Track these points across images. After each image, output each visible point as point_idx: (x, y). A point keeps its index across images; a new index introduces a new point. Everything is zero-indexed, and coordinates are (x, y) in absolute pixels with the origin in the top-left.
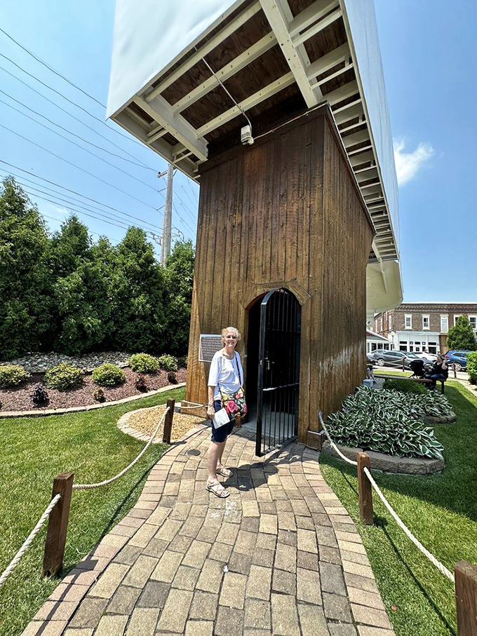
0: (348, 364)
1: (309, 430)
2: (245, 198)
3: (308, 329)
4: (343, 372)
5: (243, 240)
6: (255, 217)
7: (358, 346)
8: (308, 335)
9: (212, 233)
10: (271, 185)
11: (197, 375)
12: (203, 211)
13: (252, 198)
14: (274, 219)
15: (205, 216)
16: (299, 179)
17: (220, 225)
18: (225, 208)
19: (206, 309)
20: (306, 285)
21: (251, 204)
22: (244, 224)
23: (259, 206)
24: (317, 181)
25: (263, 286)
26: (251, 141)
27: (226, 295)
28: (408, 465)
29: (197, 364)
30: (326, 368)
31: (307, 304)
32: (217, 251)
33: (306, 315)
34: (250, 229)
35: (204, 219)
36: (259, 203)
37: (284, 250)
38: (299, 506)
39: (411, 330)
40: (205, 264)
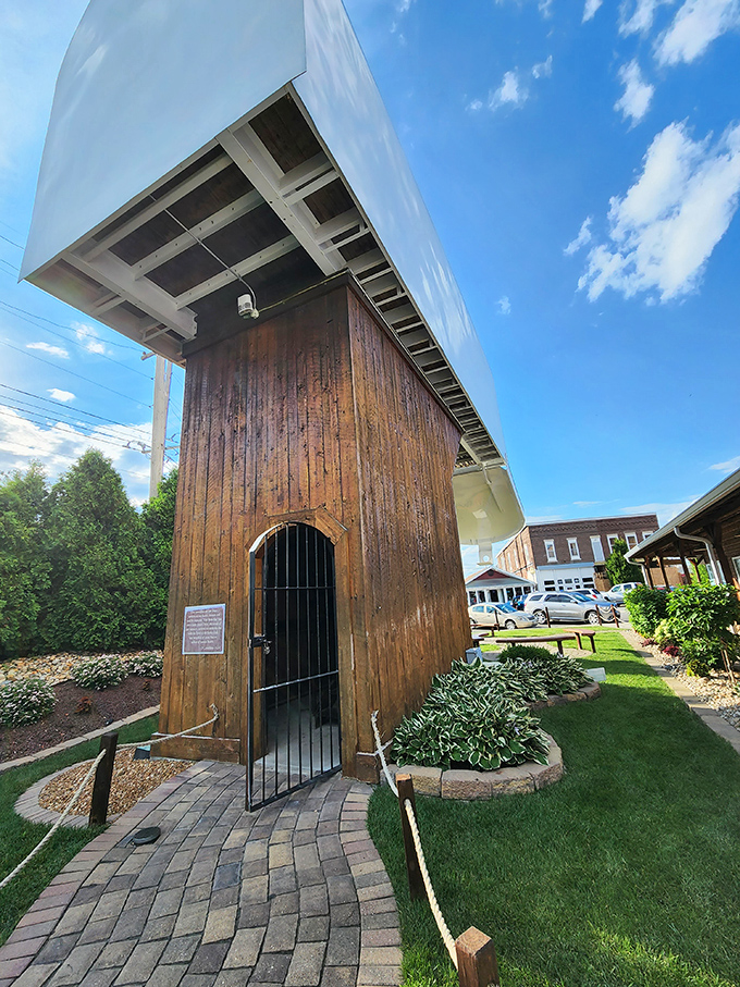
0: (429, 628)
1: (358, 749)
2: (250, 391)
3: (345, 579)
4: (419, 643)
5: (248, 452)
6: (265, 418)
7: (449, 597)
8: (345, 590)
9: (203, 442)
10: (284, 374)
11: (179, 681)
12: (190, 410)
13: (260, 390)
14: (290, 420)
15: (192, 417)
16: (321, 365)
17: (216, 431)
18: (222, 405)
19: (195, 564)
20: (339, 514)
21: (259, 399)
22: (249, 427)
23: (270, 402)
24: (345, 368)
25: (278, 518)
26: (256, 314)
27: (225, 538)
28: (508, 782)
29: (181, 661)
30: (381, 640)
31: (342, 542)
32: (211, 469)
33: (341, 559)
34: (258, 434)
35: (192, 422)
36: (270, 397)
37: (306, 464)
38: (312, 897)
39: (555, 563)
40: (192, 491)
